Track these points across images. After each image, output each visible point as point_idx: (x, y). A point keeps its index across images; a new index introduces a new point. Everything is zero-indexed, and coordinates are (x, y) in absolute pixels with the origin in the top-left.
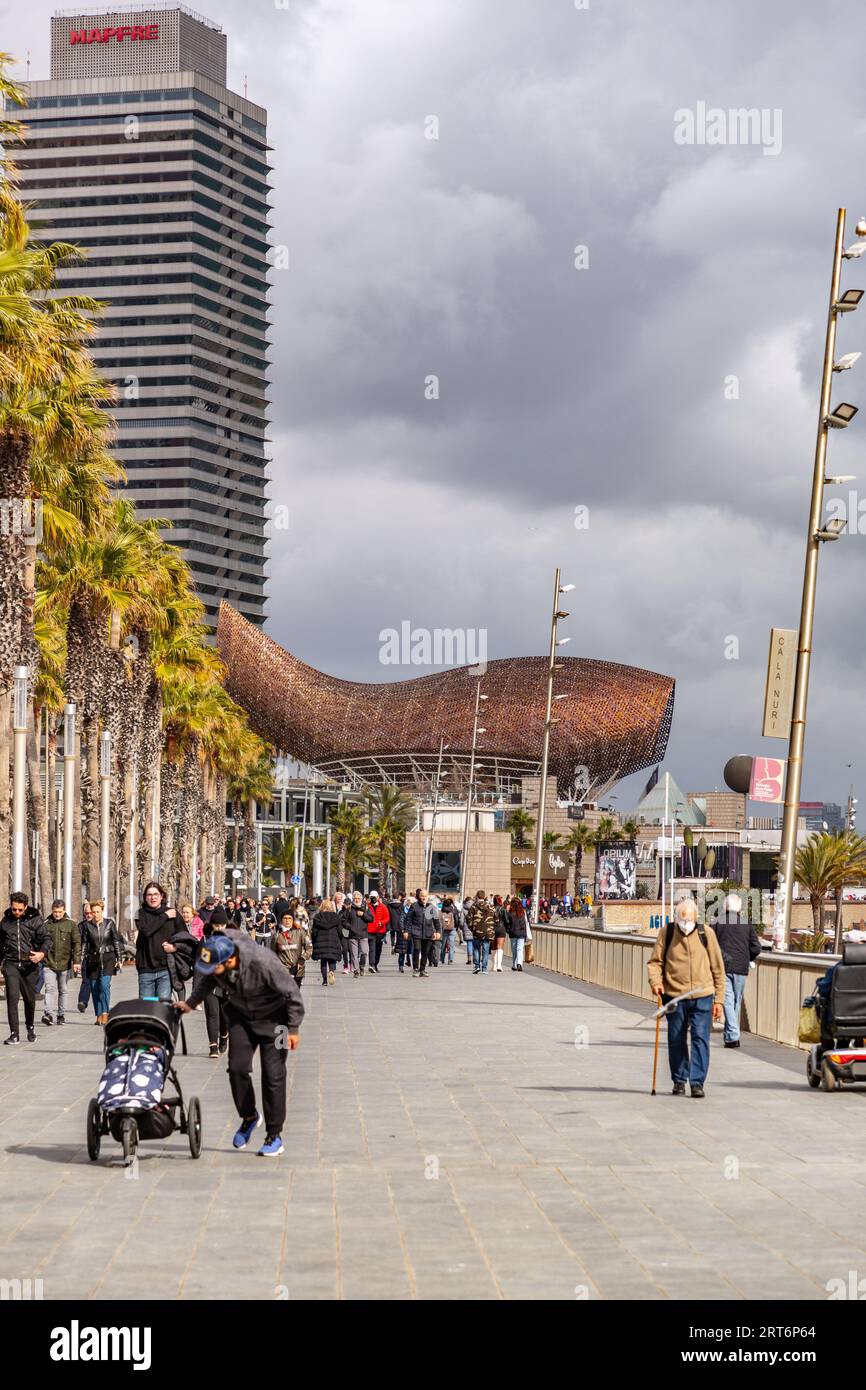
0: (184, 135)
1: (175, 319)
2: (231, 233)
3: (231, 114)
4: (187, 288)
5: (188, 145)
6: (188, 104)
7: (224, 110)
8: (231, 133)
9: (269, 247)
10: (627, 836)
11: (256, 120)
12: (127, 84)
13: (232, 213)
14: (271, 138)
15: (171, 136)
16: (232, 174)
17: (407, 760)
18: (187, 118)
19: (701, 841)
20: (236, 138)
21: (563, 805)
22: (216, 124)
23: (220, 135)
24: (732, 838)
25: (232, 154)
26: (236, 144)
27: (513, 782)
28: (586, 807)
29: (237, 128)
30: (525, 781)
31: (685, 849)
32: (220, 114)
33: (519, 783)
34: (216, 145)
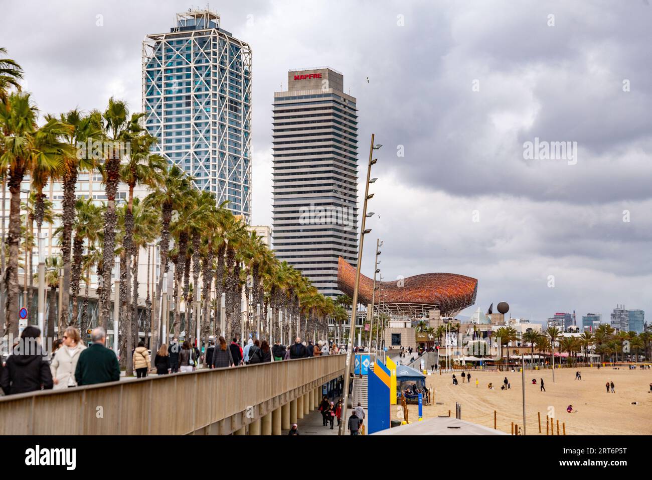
0: (330, 108)
1: (328, 165)
2: (345, 138)
3: (345, 100)
4: (331, 155)
5: (331, 111)
6: (331, 98)
7: (342, 99)
8: (345, 106)
9: (357, 141)
10: (456, 328)
11: (353, 101)
12: (312, 92)
13: (345, 132)
14: (358, 107)
15: (326, 108)
16: (345, 119)
17: (395, 305)
18: (330, 103)
19: (479, 330)
20: (346, 108)
21: (442, 318)
22: (340, 104)
23: (341, 107)
24: (489, 329)
25: (345, 113)
26: (347, 110)
27: (427, 311)
28: (450, 319)
29: (346, 105)
30: (430, 311)
31: (474, 332)
32: (341, 100)
33: (428, 312)
34: (340, 111)
